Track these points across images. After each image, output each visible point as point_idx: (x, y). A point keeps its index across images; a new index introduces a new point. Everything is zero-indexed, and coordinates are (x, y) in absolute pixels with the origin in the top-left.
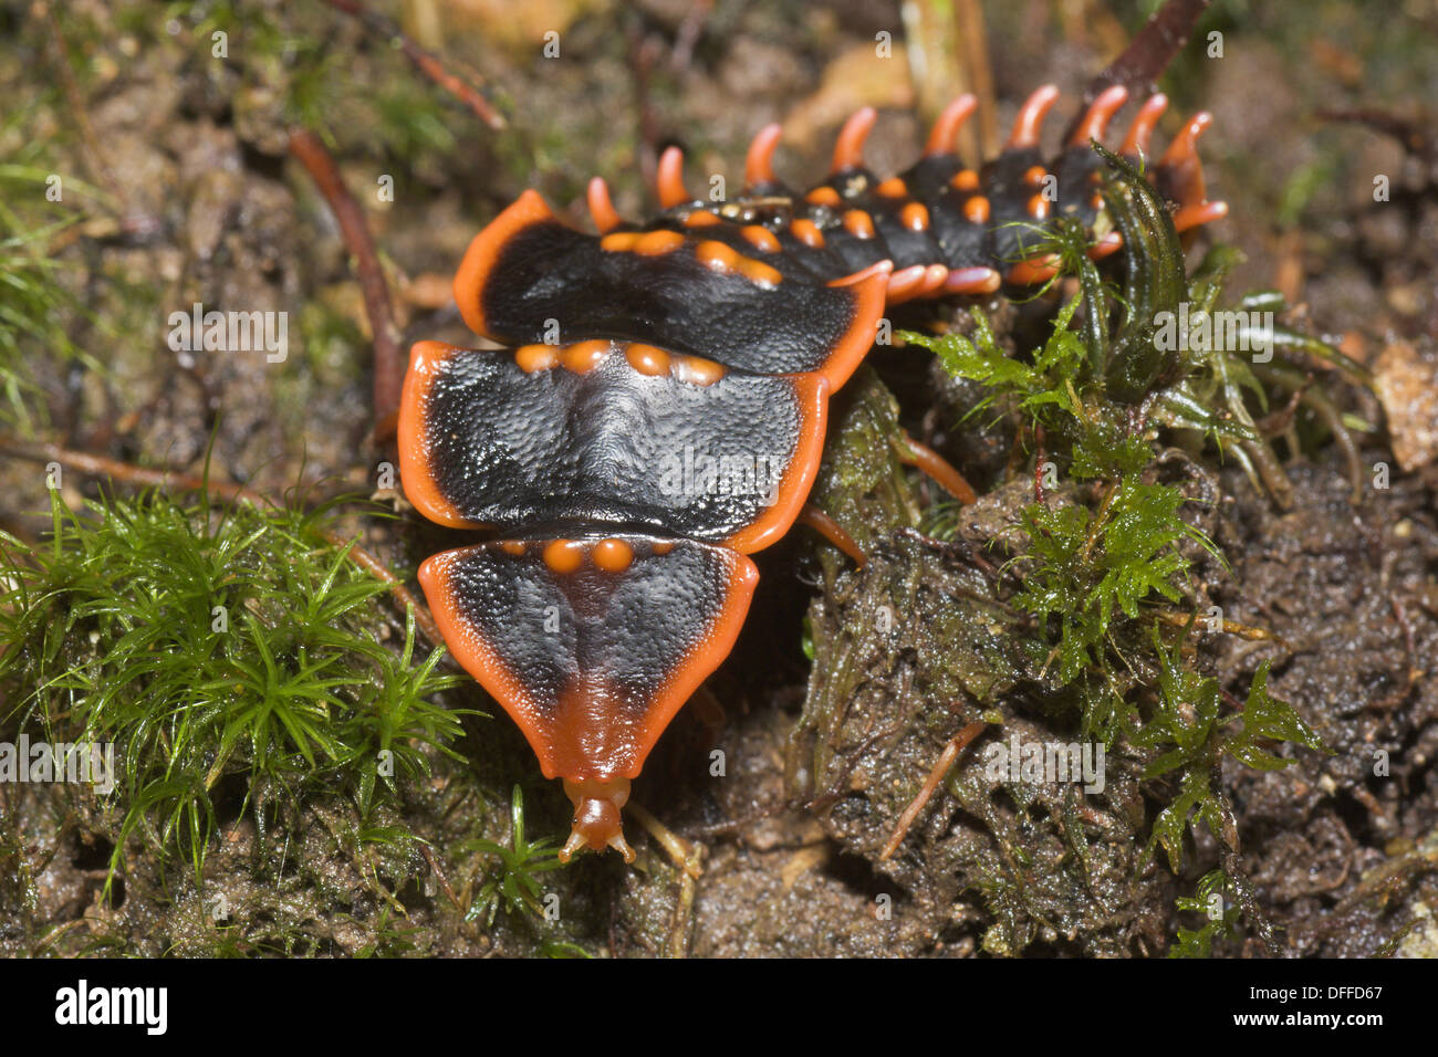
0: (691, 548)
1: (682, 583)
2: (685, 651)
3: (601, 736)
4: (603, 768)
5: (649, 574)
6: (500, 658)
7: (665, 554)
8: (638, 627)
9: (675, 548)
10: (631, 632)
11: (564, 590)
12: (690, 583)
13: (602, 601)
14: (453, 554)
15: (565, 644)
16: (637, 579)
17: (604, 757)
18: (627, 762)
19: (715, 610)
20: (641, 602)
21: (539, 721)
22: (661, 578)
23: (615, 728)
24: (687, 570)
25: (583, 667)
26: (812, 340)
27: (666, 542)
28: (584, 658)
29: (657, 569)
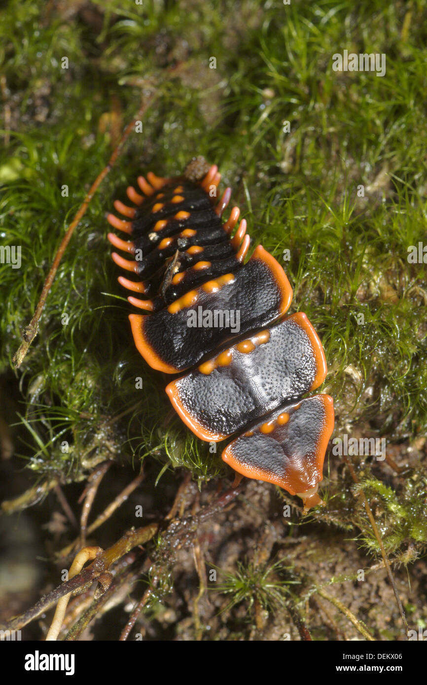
0: (306, 402)
1: (308, 414)
2: (320, 433)
3: (306, 474)
4: (312, 484)
5: (297, 417)
6: (261, 469)
7: (299, 408)
8: (300, 435)
9: (301, 405)
10: (299, 437)
11: (272, 437)
12: (311, 412)
13: (286, 434)
14: (230, 446)
15: (279, 452)
16: (293, 421)
17: (311, 480)
18: (318, 477)
19: (323, 416)
20: (298, 427)
21: (282, 480)
22: (301, 416)
23: (309, 468)
24: (308, 409)
25: (289, 456)
26: (268, 285)
27: (298, 404)
28: (288, 453)
29: (298, 414)
